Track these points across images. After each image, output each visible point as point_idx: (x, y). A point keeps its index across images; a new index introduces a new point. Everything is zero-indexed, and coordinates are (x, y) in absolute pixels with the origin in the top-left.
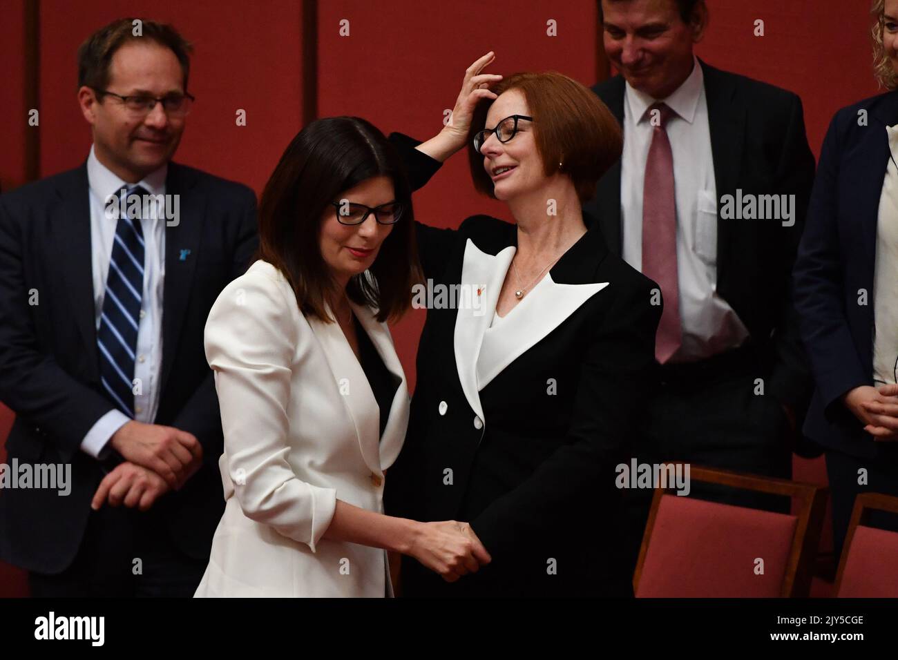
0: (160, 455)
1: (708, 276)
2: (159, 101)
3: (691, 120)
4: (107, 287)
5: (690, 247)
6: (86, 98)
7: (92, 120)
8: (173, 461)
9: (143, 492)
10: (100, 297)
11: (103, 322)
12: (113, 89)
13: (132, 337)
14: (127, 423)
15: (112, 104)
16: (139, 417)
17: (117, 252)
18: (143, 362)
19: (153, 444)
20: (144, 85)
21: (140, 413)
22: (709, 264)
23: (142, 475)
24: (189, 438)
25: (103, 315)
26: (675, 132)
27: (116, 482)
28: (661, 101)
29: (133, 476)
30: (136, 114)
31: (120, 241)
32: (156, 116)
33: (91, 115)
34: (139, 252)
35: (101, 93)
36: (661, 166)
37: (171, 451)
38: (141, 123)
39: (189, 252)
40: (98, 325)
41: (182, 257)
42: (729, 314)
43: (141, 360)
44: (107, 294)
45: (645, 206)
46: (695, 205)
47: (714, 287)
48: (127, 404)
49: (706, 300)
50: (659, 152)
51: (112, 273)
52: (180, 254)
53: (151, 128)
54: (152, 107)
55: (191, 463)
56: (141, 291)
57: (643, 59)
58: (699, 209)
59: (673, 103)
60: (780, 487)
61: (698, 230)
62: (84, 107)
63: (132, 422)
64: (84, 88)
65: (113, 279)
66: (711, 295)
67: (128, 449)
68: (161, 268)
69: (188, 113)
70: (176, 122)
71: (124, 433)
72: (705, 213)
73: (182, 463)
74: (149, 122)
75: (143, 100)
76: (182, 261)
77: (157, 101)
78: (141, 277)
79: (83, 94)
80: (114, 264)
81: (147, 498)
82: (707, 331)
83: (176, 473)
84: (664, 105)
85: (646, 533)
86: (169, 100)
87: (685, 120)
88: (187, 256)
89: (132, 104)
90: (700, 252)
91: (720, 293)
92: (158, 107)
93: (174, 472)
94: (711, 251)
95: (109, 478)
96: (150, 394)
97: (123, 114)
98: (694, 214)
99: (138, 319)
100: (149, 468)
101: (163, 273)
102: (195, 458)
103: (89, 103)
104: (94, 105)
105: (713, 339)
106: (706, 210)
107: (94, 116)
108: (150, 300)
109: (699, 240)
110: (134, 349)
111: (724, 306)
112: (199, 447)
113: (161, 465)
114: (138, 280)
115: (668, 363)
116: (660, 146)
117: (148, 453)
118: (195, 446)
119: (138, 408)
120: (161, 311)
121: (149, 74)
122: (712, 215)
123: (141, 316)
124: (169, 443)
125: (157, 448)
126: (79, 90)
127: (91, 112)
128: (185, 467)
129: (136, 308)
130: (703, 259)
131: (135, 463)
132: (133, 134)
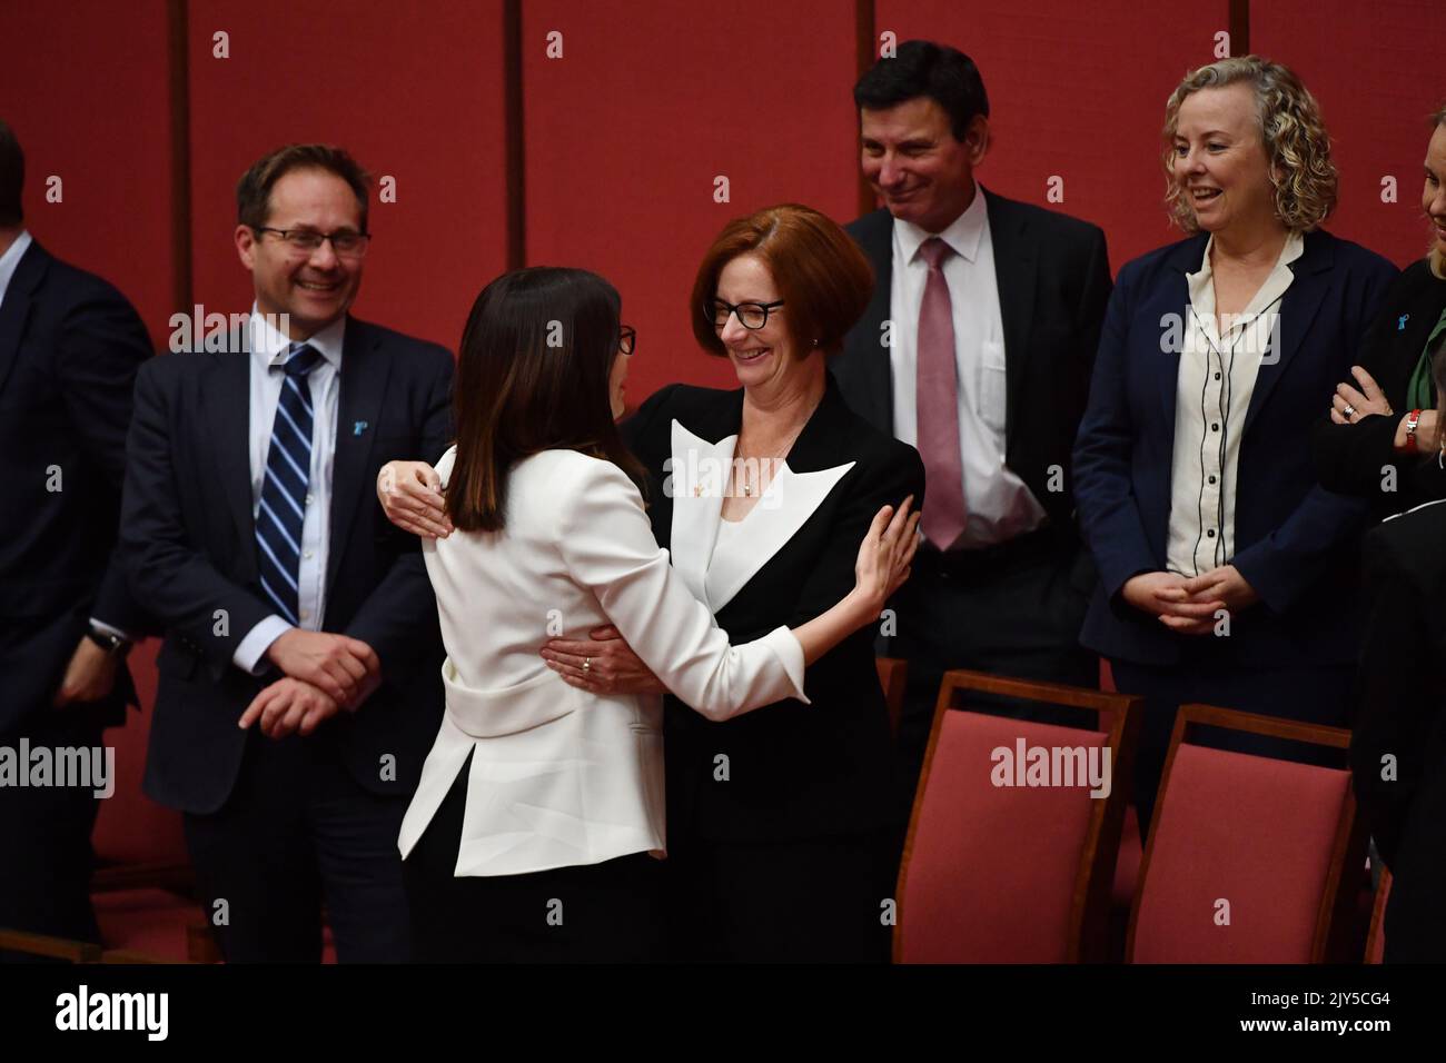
0: (326, 668)
1: (997, 445)
2: (327, 237)
3: (972, 258)
4: (267, 467)
5: (974, 408)
6: (244, 238)
7: (250, 265)
8: (342, 676)
9: (305, 711)
10: (258, 481)
11: (262, 511)
12: (272, 225)
13: (297, 528)
14: (287, 632)
15: (272, 242)
16: (304, 624)
17: (280, 426)
18: (310, 557)
19: (317, 655)
20: (310, 218)
21: (307, 618)
22: (997, 431)
23: (305, 693)
24: (362, 648)
25: (262, 501)
26: (953, 272)
27: (272, 698)
28: (936, 236)
29: (294, 693)
30: (299, 251)
31: (284, 412)
32: (323, 256)
33: (249, 258)
34: (307, 425)
35: (260, 230)
36: (937, 314)
37: (339, 662)
38: (304, 263)
39: (366, 425)
40: (256, 514)
41: (357, 431)
42: (1021, 489)
43: (306, 555)
44: (267, 476)
45: (918, 364)
46: (979, 359)
47: (1003, 458)
48: (289, 607)
49: (994, 475)
50: (935, 297)
51: (273, 449)
52: (354, 428)
53: (317, 269)
54: (318, 245)
55: (364, 677)
56: (307, 471)
57: (904, 182)
58: (984, 364)
59: (950, 237)
60: (1086, 699)
61: (984, 390)
62: (242, 251)
63: (294, 629)
64: (242, 227)
65: (274, 458)
66: (1000, 467)
67: (287, 661)
68: (330, 442)
69: (364, 254)
70: (349, 262)
71: (282, 643)
72: (992, 370)
73: (352, 676)
74: (315, 262)
75: (308, 236)
76: (357, 436)
77: (324, 237)
78: (307, 455)
79: (241, 232)
80: (276, 439)
81: (309, 720)
82: (996, 512)
83: (345, 689)
84: (939, 240)
85: (927, 755)
86: (338, 237)
87: (965, 259)
88: (363, 430)
89: (296, 241)
90: (986, 416)
91: (1011, 465)
92: (326, 244)
93: (342, 687)
94: (999, 415)
95: (265, 694)
96: (317, 595)
97: (282, 252)
98: (978, 371)
99: (303, 506)
100: (313, 684)
101: (333, 450)
102: (369, 673)
103: (247, 245)
104: (253, 246)
105: (1003, 521)
106: (992, 366)
107: (253, 260)
108: (319, 484)
109: (985, 402)
110: (299, 544)
111: (1017, 481)
112: (374, 660)
113: (327, 680)
114: (304, 458)
115: (950, 551)
116: (937, 291)
117: (312, 666)
118: (369, 657)
119: (303, 612)
120: (330, 495)
121: (314, 206)
122: (1001, 371)
123: (308, 502)
124: (337, 653)
125: (321, 660)
126: (236, 228)
127: (249, 257)
128: (358, 683)
129: (301, 493)
130: (989, 424)
131: (298, 679)
132: (294, 276)
